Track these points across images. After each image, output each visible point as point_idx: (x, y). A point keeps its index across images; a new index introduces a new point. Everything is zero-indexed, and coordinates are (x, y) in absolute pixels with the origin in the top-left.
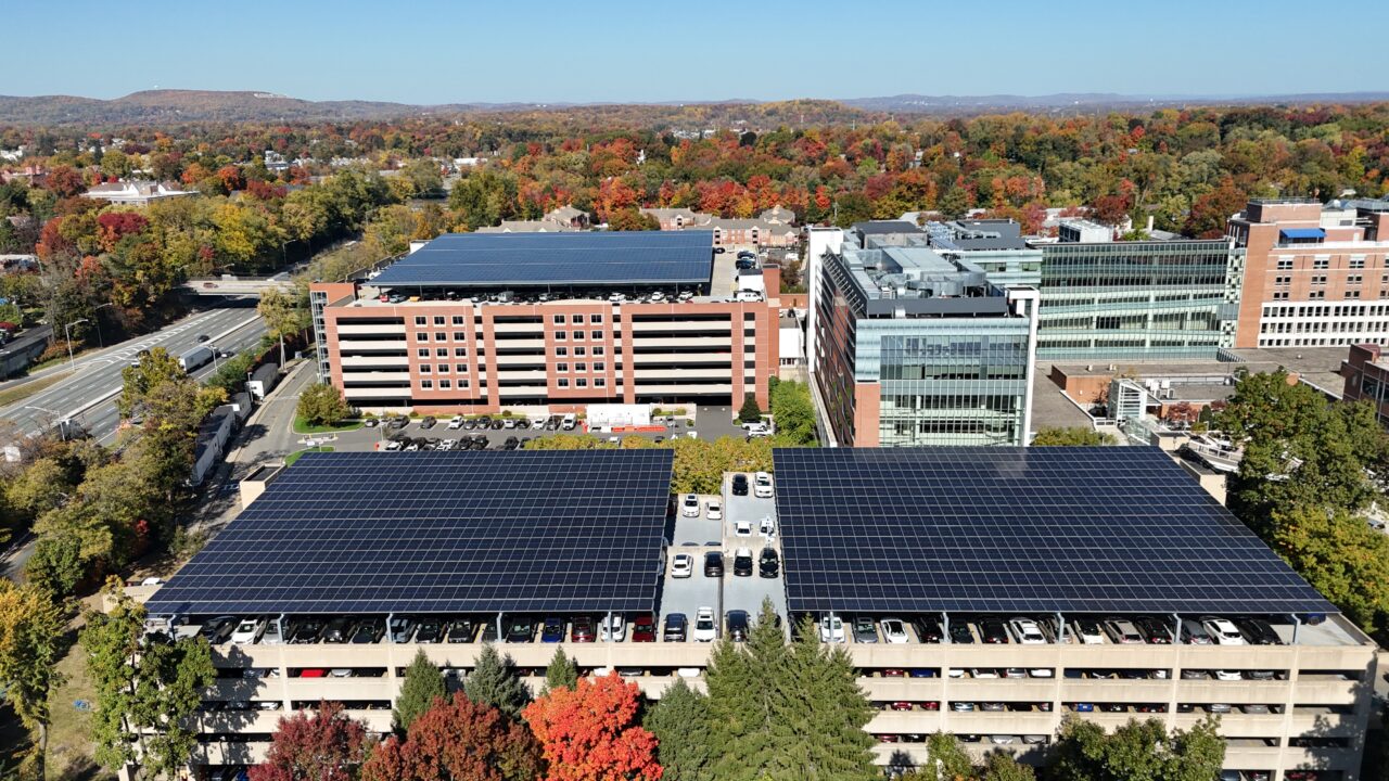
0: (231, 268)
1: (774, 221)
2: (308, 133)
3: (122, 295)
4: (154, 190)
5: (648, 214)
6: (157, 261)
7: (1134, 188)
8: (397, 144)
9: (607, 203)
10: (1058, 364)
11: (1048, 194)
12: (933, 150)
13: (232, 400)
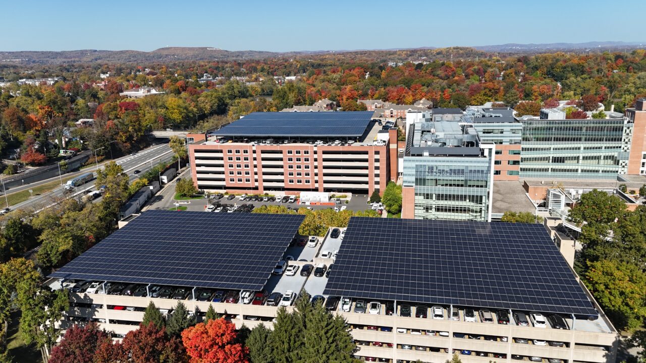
0: (172, 126)
1: (420, 106)
2: (226, 65)
3: (122, 137)
4: (149, 91)
5: (361, 102)
6: (138, 123)
7: (607, 90)
8: (263, 70)
9: (345, 97)
10: (527, 179)
11: (563, 93)
12: (509, 71)
13: (150, 183)
